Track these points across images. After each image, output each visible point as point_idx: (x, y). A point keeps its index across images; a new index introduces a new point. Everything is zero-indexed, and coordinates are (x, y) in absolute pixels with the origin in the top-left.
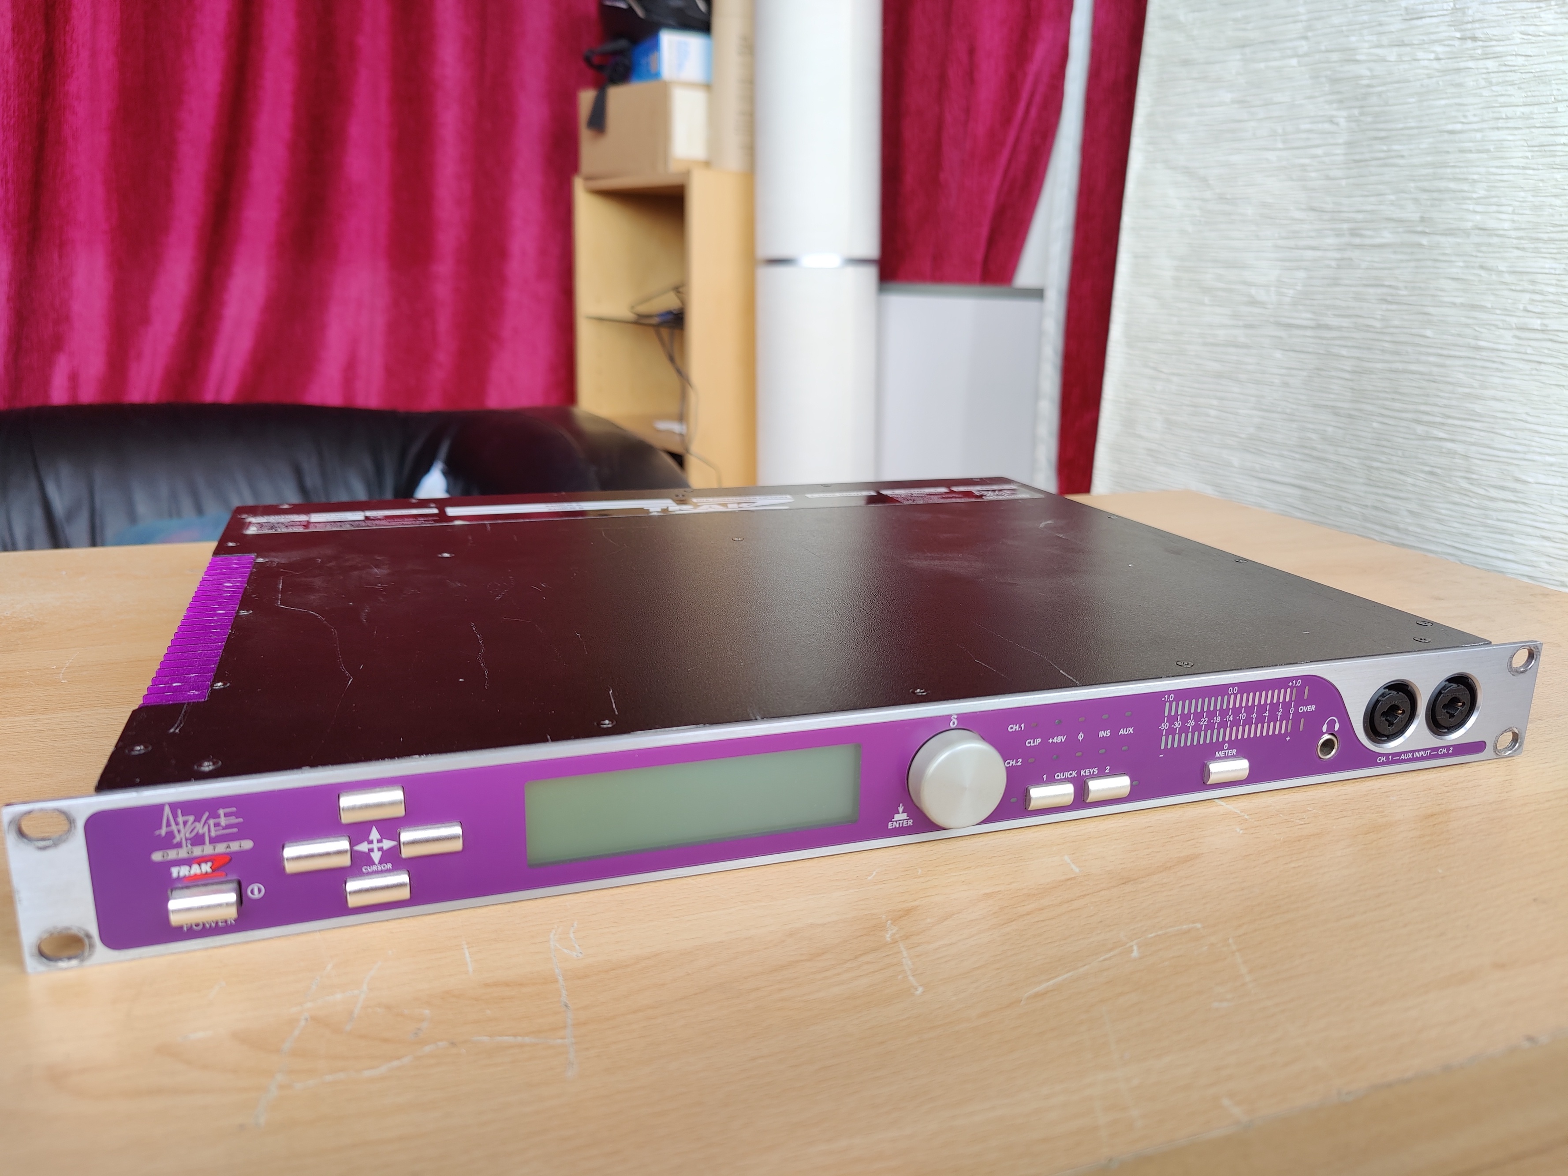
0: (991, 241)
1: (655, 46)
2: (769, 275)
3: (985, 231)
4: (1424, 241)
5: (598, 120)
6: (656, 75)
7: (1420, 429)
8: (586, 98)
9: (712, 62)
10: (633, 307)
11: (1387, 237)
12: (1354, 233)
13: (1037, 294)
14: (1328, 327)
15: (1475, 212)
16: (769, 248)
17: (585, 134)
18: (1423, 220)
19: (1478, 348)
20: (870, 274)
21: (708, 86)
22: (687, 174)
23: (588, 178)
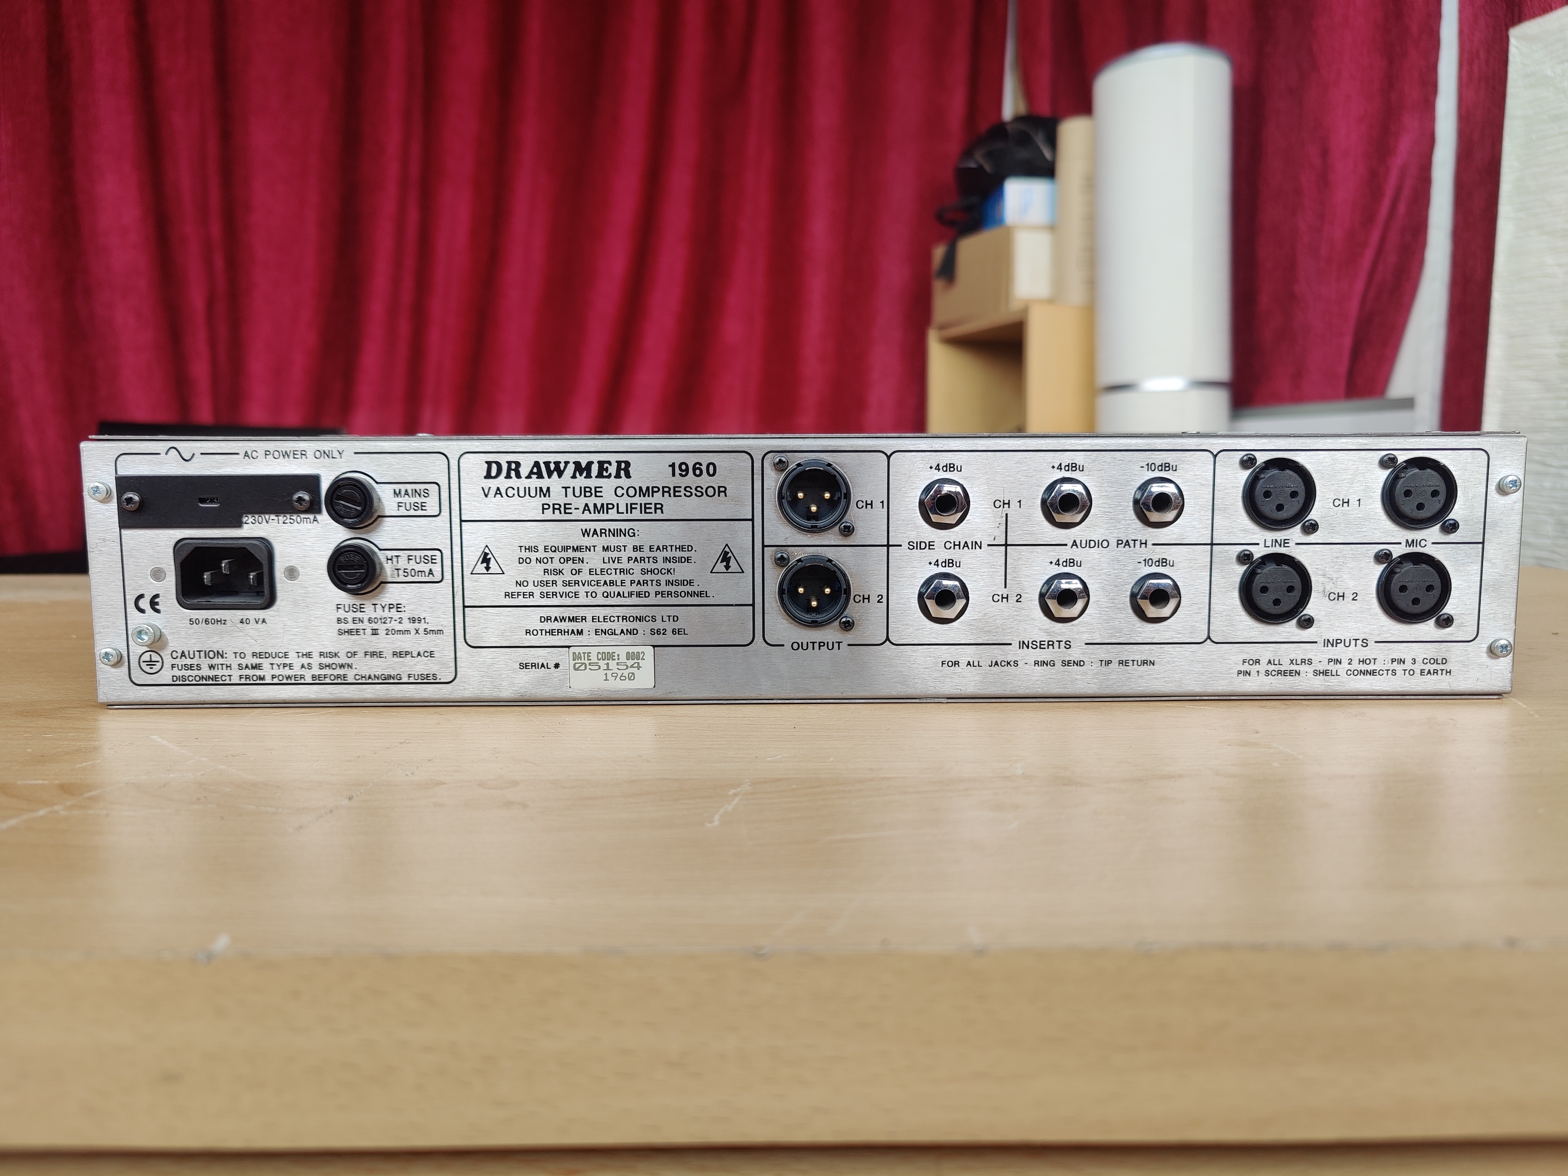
0: (1356, 353)
1: (1001, 195)
2: (1107, 402)
3: (1347, 342)
5: (949, 270)
6: (1000, 222)
8: (939, 253)
9: (1057, 205)
13: (1408, 403)
16: (1109, 376)
17: (938, 285)
20: (1220, 399)
21: (1052, 228)
22: (1025, 311)
23: (942, 327)
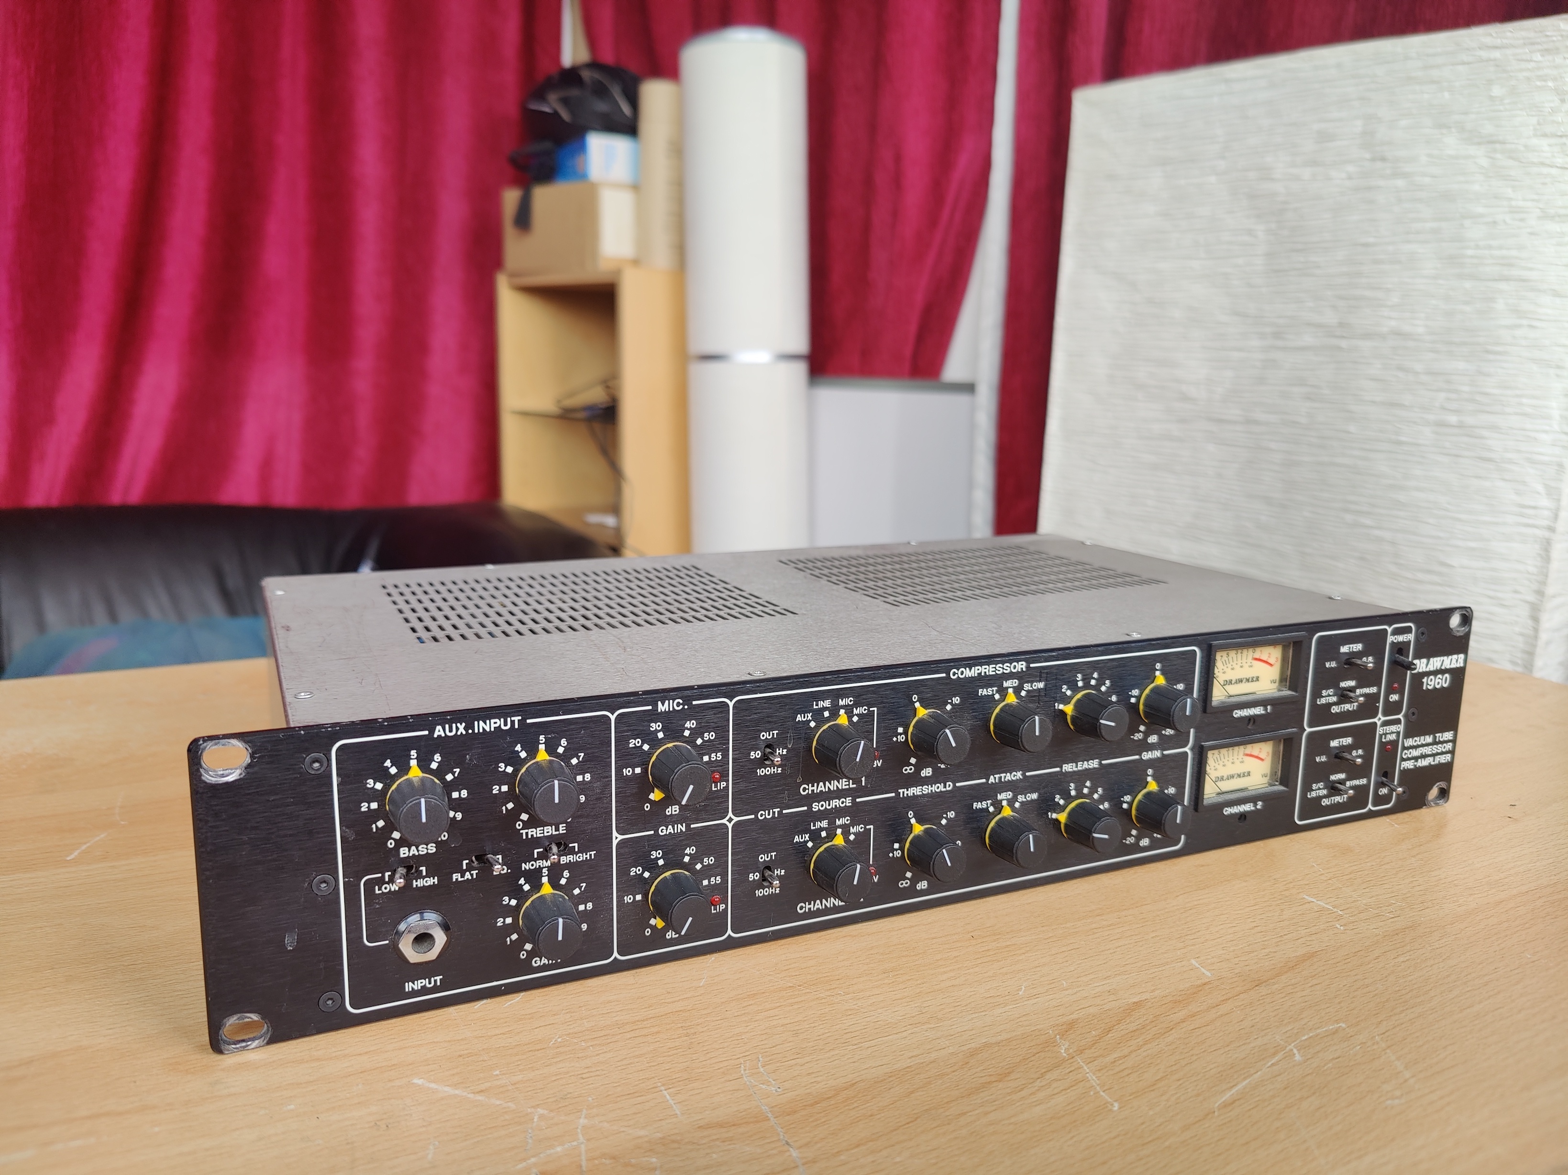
0: (920, 338)
1: (582, 147)
2: (700, 372)
3: (913, 328)
4: (1344, 344)
5: (523, 219)
6: (582, 176)
7: (1349, 518)
8: (511, 198)
9: (640, 164)
10: (559, 401)
11: (1308, 339)
12: (1277, 335)
13: (969, 388)
14: (1256, 422)
15: (1390, 318)
16: (701, 344)
17: (509, 232)
18: (1341, 325)
19: (1400, 443)
20: (800, 369)
21: (636, 187)
22: (618, 272)
23: (512, 275)
